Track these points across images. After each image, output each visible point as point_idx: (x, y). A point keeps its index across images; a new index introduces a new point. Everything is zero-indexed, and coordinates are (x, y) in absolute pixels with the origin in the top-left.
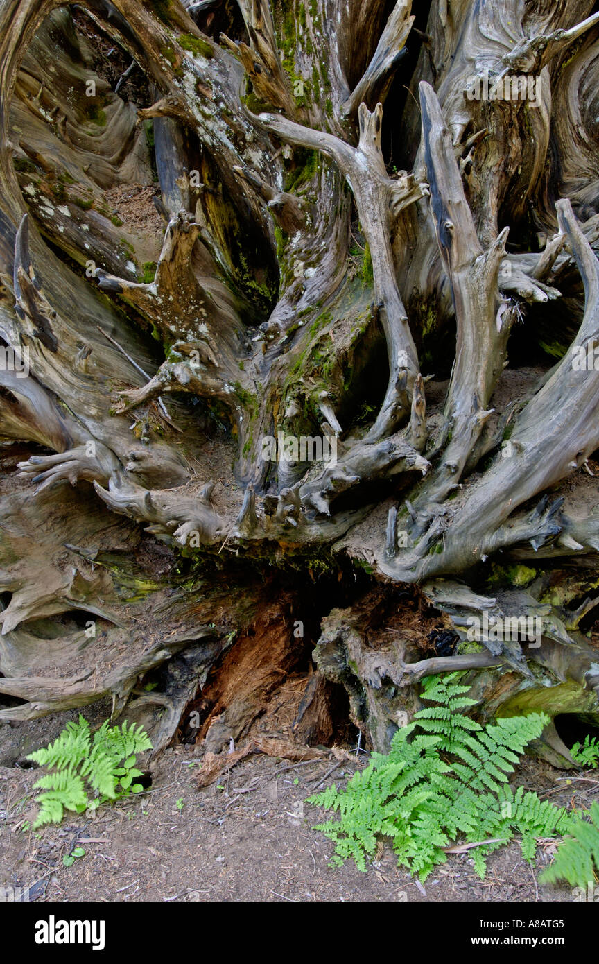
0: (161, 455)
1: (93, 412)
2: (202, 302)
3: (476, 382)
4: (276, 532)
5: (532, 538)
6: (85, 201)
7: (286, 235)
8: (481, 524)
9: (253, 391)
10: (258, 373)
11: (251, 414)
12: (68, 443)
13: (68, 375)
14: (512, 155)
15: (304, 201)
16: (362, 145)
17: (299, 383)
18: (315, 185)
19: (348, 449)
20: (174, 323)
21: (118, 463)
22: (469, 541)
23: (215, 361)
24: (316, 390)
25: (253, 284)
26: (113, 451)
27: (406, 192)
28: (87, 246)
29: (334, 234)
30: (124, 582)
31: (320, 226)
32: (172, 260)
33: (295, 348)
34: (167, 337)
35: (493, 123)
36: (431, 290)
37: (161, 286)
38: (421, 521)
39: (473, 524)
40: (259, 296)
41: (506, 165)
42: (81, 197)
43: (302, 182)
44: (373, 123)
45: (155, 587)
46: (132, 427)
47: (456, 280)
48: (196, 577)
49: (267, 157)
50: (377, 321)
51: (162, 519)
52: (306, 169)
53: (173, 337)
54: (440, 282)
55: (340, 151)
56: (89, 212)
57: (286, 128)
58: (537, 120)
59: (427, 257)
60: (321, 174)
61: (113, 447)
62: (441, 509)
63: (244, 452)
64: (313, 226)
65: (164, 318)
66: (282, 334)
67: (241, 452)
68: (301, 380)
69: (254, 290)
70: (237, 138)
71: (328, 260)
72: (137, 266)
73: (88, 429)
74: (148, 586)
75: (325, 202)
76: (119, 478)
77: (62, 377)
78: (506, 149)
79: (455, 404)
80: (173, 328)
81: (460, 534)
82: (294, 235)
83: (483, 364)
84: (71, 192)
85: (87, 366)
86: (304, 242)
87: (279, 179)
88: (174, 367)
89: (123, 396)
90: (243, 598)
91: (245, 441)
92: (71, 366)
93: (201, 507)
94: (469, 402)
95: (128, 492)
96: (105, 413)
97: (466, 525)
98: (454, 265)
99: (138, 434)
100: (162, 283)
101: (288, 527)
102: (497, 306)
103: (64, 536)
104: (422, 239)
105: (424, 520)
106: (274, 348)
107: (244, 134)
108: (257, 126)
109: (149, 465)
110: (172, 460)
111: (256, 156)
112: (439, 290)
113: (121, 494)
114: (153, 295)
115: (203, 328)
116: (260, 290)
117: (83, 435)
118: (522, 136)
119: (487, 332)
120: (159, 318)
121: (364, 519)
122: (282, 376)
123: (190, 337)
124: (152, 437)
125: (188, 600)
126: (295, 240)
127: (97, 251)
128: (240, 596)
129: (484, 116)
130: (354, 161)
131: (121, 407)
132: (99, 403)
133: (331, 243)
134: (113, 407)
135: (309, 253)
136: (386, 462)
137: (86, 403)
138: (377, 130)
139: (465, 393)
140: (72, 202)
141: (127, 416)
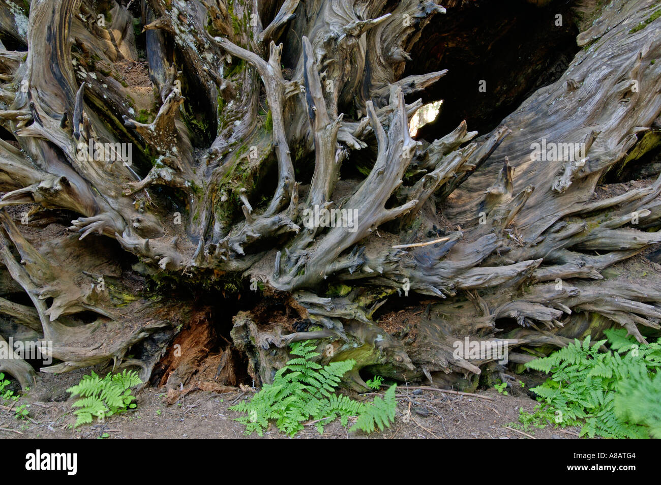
0: (150, 220)
1: (113, 194)
2: (175, 135)
3: (324, 187)
4: (214, 264)
5: (350, 267)
6: (107, 71)
7: (225, 102)
8: (324, 260)
9: (201, 186)
10: (204, 176)
11: (199, 199)
12: (96, 210)
13: (101, 172)
14: (346, 72)
15: (236, 85)
16: (271, 61)
17: (229, 183)
18: (242, 76)
19: (255, 220)
20: (160, 146)
21: (125, 224)
22: (318, 268)
23: (181, 168)
24: (238, 187)
25: (195, 122)
26: (122, 217)
27: (293, 88)
28: (105, 97)
29: (251, 103)
30: (117, 295)
31: (244, 99)
32: (167, 114)
33: (227, 164)
34: (154, 153)
35: (338, 56)
36: (302, 138)
37: (157, 126)
38: (293, 259)
39: (321, 259)
40: (198, 129)
41: (343, 76)
42: (104, 69)
43: (235, 74)
44: (278, 52)
45: (134, 298)
46: (134, 203)
47: (316, 136)
48: (158, 293)
49: (215, 57)
50: (274, 153)
51: (152, 254)
52: (237, 67)
53: (158, 154)
54: (307, 133)
55: (259, 63)
56: (108, 78)
57: (230, 47)
58: (359, 56)
59: (301, 120)
60: (245, 70)
61: (123, 214)
62: (305, 252)
63: (193, 220)
64: (240, 98)
65: (155, 143)
66: (219, 155)
67: (192, 220)
68: (230, 181)
69: (195, 125)
70: (200, 47)
71: (247, 117)
72: (135, 111)
73: (109, 203)
74: (130, 298)
75: (247, 86)
76: (129, 231)
77: (97, 173)
78: (343, 70)
79: (313, 198)
80: (159, 149)
81: (314, 265)
82: (229, 102)
83: (328, 178)
84: (98, 65)
85: (111, 168)
86: (235, 106)
87: (221, 70)
88: (160, 171)
89: (131, 186)
90: (184, 307)
91: (194, 214)
92: (103, 167)
93: (172, 250)
94: (320, 197)
95: (134, 239)
96: (120, 194)
97: (317, 260)
98: (316, 128)
99: (137, 208)
100: (158, 125)
101: (221, 261)
102: (336, 150)
103: (78, 267)
104: (299, 110)
105: (295, 258)
106: (214, 163)
107: (204, 45)
108: (212, 42)
109: (145, 225)
110: (155, 223)
111: (209, 56)
112: (306, 137)
113: (129, 240)
114: (152, 131)
115: (175, 149)
116: (199, 125)
117: (106, 207)
118: (351, 62)
119: (331, 162)
120: (152, 143)
121: (260, 259)
122: (218, 179)
123: (168, 154)
124: (147, 209)
125: (154, 306)
126: (230, 105)
127: (111, 100)
128: (182, 305)
129: (333, 52)
130: (266, 69)
131: (128, 192)
132: (116, 189)
133: (249, 108)
134: (124, 192)
135: (237, 113)
136: (277, 227)
137: (109, 189)
138: (279, 55)
139: (318, 193)
140: (98, 71)
141: (132, 197)
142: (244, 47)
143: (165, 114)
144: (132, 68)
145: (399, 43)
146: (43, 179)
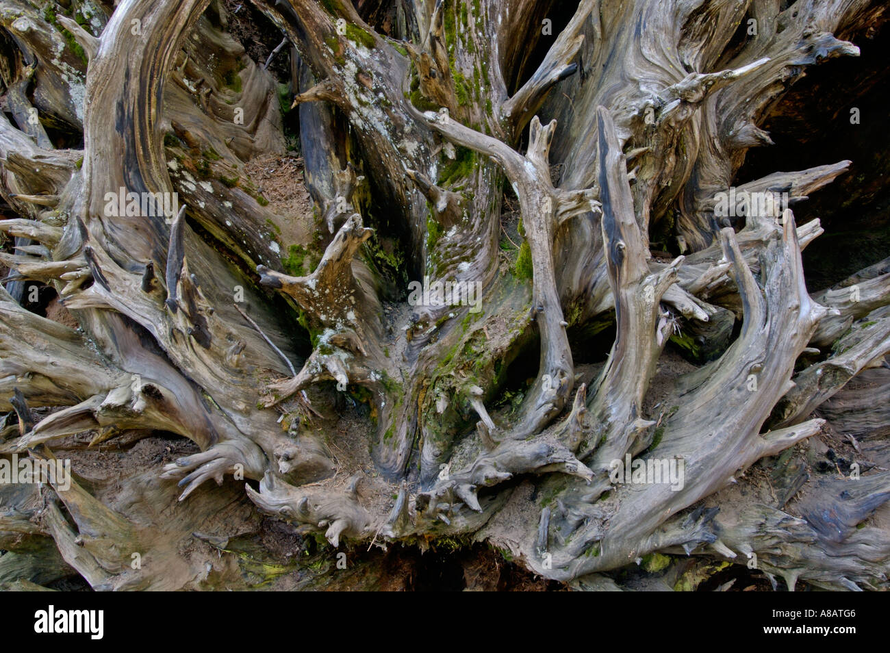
0: (309, 448)
1: (241, 406)
2: (353, 291)
3: (635, 391)
4: (425, 527)
5: (685, 543)
6: (230, 178)
7: (441, 229)
8: (638, 530)
9: (399, 380)
10: (404, 360)
11: (395, 402)
12: (212, 438)
13: (218, 370)
14: (667, 171)
15: (461, 198)
16: (531, 153)
17: (449, 376)
18: (473, 182)
19: (498, 443)
20: (325, 312)
21: (264, 458)
22: (626, 545)
23: (363, 351)
24: (466, 383)
25: (380, 255)
26: (259, 446)
27: (574, 204)
28: (229, 223)
29: (488, 230)
30: (253, 568)
31: (476, 222)
32: (338, 260)
33: (444, 340)
34: (315, 324)
35: (654, 141)
36: (582, 290)
37: (321, 281)
38: (573, 520)
39: (631, 529)
40: (387, 266)
41: (660, 179)
42: (225, 175)
43: (460, 177)
44: (545, 137)
45: (282, 570)
46: (279, 421)
47: (623, 296)
48: (323, 558)
49: (422, 148)
50: (534, 326)
51: (313, 519)
52: (463, 164)
53: (322, 326)
54: (592, 283)
55: (509, 159)
56: (233, 190)
57: (453, 129)
58: (690, 139)
59: (581, 260)
60: (478, 171)
61: (260, 442)
62: (596, 510)
63: (385, 437)
64: (469, 222)
65: (317, 309)
66: (431, 324)
67: (382, 438)
68: (452, 373)
69: (382, 260)
70: (396, 131)
71: (482, 256)
72: (281, 247)
73: (235, 424)
74: (275, 570)
75: (482, 199)
76: (271, 480)
77: (212, 372)
78: (662, 165)
79: (610, 408)
80: (323, 317)
81: (617, 539)
82: (449, 229)
83: (643, 374)
84: (215, 169)
85: (238, 361)
86: (459, 237)
87: (433, 170)
88: (327, 360)
89: (274, 390)
90: (368, 574)
91: (387, 426)
92: (222, 361)
93: (350, 503)
94: (627, 409)
95: (281, 495)
96: (253, 406)
97: (623, 531)
98: (623, 282)
99: (285, 428)
100: (322, 278)
101: (439, 522)
102: (658, 320)
103: (187, 520)
104: (577, 241)
105: (577, 519)
106: (422, 337)
107: (403, 126)
108: (419, 121)
109: (300, 462)
110: (319, 453)
111: (411, 147)
112: (589, 290)
113: (271, 497)
114: (311, 289)
115: (351, 316)
116: (388, 260)
117: (229, 430)
118: (677, 153)
119: (649, 345)
120: (311, 308)
121: (503, 506)
122: (430, 367)
123: (339, 326)
124: (302, 428)
125: (317, 583)
126: (451, 234)
127: (239, 229)
128: (364, 572)
129: (645, 134)
130: (523, 169)
131: (269, 401)
132: (247, 397)
133: (485, 239)
134: (261, 400)
135: (464, 248)
136: (543, 463)
137: (233, 398)
138: (548, 143)
139: (624, 400)
140: (214, 178)
141: (276, 410)
142: (476, 128)
143: (335, 260)
144: (276, 171)
145: (751, 113)
146: (113, 385)
